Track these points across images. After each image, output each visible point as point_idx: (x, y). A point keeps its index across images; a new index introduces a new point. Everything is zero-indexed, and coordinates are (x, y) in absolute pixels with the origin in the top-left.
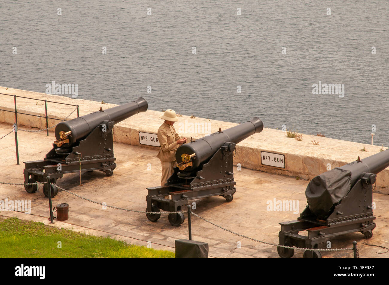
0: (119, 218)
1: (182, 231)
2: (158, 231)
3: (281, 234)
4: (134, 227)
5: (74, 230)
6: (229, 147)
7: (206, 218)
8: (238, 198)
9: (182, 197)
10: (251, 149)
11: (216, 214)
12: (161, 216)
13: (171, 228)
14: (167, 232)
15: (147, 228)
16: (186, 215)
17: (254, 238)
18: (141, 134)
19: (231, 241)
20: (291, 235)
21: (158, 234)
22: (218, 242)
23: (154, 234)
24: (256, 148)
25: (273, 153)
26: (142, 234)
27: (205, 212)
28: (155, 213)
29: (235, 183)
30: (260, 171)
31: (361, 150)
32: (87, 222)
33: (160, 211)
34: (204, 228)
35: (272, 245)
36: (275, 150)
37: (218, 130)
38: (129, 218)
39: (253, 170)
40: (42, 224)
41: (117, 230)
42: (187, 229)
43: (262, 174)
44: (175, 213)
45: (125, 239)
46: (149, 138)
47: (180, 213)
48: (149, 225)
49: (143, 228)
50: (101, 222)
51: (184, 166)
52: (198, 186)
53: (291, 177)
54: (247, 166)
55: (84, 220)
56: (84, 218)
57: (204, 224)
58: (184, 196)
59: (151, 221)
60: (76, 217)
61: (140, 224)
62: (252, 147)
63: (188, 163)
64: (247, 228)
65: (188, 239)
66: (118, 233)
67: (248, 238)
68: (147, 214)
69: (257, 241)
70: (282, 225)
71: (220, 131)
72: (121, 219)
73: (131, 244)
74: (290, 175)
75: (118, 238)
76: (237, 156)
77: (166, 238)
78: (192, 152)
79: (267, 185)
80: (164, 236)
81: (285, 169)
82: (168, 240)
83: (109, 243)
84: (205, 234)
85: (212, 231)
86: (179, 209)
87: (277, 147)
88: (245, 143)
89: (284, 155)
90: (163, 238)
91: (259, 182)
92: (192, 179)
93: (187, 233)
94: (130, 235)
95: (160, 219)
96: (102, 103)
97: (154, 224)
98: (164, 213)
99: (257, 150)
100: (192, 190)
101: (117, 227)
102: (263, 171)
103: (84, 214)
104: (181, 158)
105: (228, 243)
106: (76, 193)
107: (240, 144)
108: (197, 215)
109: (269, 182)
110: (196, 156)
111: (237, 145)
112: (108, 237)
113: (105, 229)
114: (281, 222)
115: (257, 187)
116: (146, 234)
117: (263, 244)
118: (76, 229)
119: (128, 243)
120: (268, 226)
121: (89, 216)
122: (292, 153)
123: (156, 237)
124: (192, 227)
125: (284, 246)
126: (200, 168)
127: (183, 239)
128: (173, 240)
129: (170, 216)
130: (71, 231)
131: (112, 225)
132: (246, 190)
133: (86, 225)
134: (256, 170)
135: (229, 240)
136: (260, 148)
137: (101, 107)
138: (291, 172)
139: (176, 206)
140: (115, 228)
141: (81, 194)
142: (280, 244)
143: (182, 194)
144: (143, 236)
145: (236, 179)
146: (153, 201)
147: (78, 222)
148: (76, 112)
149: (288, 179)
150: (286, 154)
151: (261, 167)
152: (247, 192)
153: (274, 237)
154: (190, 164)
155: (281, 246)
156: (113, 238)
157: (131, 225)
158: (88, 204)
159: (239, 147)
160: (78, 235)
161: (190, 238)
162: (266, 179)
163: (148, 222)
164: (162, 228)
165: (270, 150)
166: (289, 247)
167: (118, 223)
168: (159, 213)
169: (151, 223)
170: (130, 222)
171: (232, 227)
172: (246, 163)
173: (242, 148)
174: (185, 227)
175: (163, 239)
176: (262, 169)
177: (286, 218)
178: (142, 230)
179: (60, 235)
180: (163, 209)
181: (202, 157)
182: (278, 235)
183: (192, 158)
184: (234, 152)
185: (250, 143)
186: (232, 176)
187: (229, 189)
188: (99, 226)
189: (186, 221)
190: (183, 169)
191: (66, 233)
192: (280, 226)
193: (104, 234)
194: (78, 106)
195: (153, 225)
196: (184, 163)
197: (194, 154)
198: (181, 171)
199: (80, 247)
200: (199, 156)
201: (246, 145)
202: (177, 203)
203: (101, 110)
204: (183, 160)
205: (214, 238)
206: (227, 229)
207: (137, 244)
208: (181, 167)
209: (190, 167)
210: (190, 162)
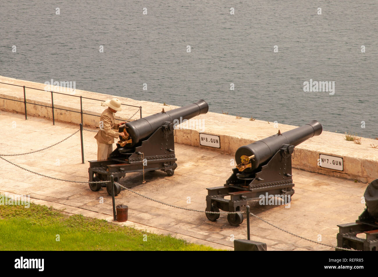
0: (180, 217)
1: (241, 231)
2: (218, 230)
3: (339, 236)
4: (194, 226)
5: (136, 228)
6: (288, 149)
7: (265, 218)
8: (296, 200)
9: (241, 198)
10: (309, 151)
11: (274, 215)
12: (220, 216)
13: (230, 228)
14: (225, 232)
15: (207, 227)
16: (245, 216)
17: (312, 240)
18: (201, 135)
19: (289, 242)
20: (349, 237)
21: (218, 233)
22: (276, 242)
23: (214, 233)
24: (315, 150)
25: (331, 155)
26: (201, 233)
27: (263, 213)
28: (215, 213)
29: (293, 185)
30: (318, 173)
32: (148, 220)
33: (219, 211)
34: (262, 228)
35: (330, 246)
36: (333, 153)
37: (278, 132)
38: (192, 217)
39: (311, 172)
40: (105, 221)
41: (177, 229)
42: (246, 229)
43: (320, 176)
44: (234, 213)
45: (184, 237)
46: (209, 140)
47: (239, 213)
48: (209, 224)
49: (202, 227)
50: (162, 221)
51: (243, 167)
52: (257, 187)
53: (349, 180)
54: (306, 168)
55: (146, 218)
56: (146, 216)
57: (262, 225)
58: (243, 196)
59: (210, 220)
60: (138, 216)
61: (200, 223)
62: (311, 150)
63: (247, 164)
64: (305, 229)
65: (247, 239)
66: (178, 231)
67: (306, 239)
68: (207, 214)
69: (315, 242)
70: (340, 227)
71: (279, 134)
72: (181, 218)
73: (191, 242)
74: (349, 177)
75: (178, 237)
76: (295, 158)
77: (225, 237)
78: (251, 153)
79: (325, 187)
80: (224, 235)
81: (344, 172)
82: (227, 240)
83: (169, 239)
84: (264, 234)
85: (270, 231)
86: (238, 209)
87: (335, 150)
88: (302, 146)
89: (342, 158)
90: (222, 237)
91: (317, 185)
92: (251, 181)
93: (246, 233)
94: (190, 234)
95: (219, 218)
96: (164, 105)
97: (214, 223)
98: (223, 213)
99: (316, 152)
100: (251, 191)
101: (178, 226)
102: (321, 174)
103: (146, 212)
104: (241, 159)
105: (286, 243)
106: (138, 192)
107: (299, 147)
108: (255, 216)
109: (328, 185)
110: (255, 158)
111: (296, 147)
112: (169, 235)
113: (166, 227)
114: (339, 224)
115: (316, 189)
116: (205, 233)
117: (321, 246)
118: (138, 227)
119: (188, 242)
120: (326, 227)
121: (151, 214)
122: (351, 156)
123: (215, 236)
124: (250, 227)
125: (342, 248)
126: (259, 169)
127: (242, 238)
128: (232, 240)
129: (229, 216)
130: (133, 229)
131: (173, 224)
132: (304, 192)
133: (148, 223)
134: (314, 172)
135: (287, 241)
136: (318, 151)
137: (163, 109)
138: (349, 175)
139: (235, 206)
140: (175, 226)
141: (143, 193)
142: (338, 246)
143: (241, 195)
144: (203, 235)
145: (294, 181)
146: (213, 201)
147: (140, 220)
148: (139, 114)
149: (345, 182)
150: (345, 157)
151: (319, 169)
152: (306, 194)
153: (332, 239)
154: (249, 166)
155: (339, 248)
156: (173, 236)
157: (191, 224)
158: (150, 203)
159: (298, 149)
160: (140, 233)
161: (249, 238)
162: (324, 181)
163: (207, 221)
164: (222, 228)
165: (329, 153)
166: (347, 249)
167: (179, 221)
168: (218, 213)
169: (210, 222)
170: (190, 221)
171: (290, 228)
172: (304, 165)
173: (301, 151)
174: (244, 227)
175: (222, 239)
176: (320, 171)
177: (344, 220)
178: (201, 229)
179: (123, 232)
180: (223, 209)
181: (262, 158)
182: (336, 237)
183: (251, 160)
184: (293, 154)
185: (308, 145)
186: (291, 177)
187: (288, 191)
188: (160, 225)
189: (245, 221)
190: (242, 170)
191: (128, 231)
192: (338, 228)
193: (165, 233)
194: (141, 107)
195: (212, 225)
196: (243, 165)
197: (253, 156)
198: (240, 173)
199: (142, 245)
200: (258, 157)
201: (304, 148)
202: (236, 203)
203: (163, 112)
204: (242, 161)
205: (273, 238)
206: (285, 230)
207: (197, 242)
208: (241, 168)
209: (249, 168)
210: (249, 163)
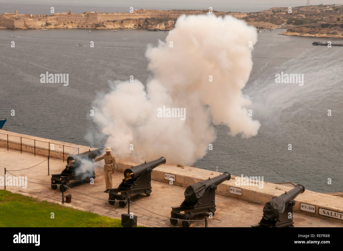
0: (96, 202)
1: (125, 210)
2: (114, 209)
3: (172, 213)
4: (102, 207)
5: (73, 208)
6: (149, 170)
7: (137, 204)
8: (153, 195)
9: (126, 194)
10: (160, 172)
11: (142, 202)
12: (116, 202)
13: (120, 208)
14: (118, 210)
15: (109, 208)
16: (128, 202)
17: (159, 214)
19: (148, 215)
20: (176, 213)
21: (114, 211)
22: (142, 215)
23: (112, 211)
24: (162, 171)
25: (170, 174)
26: (106, 210)
27: (137, 201)
28: (113, 201)
29: (151, 188)
30: (164, 182)
31: (211, 174)
32: (80, 204)
33: (115, 200)
34: (135, 208)
35: (167, 217)
36: (171, 173)
37: (145, 162)
38: (100, 203)
39: (160, 182)
40: (58, 204)
41: (94, 208)
42: (128, 209)
43: (165, 184)
44: (122, 201)
45: (98, 213)
47: (125, 201)
48: (110, 206)
49: (107, 207)
50: (86, 204)
51: (128, 178)
52: (134, 188)
53: (178, 186)
54: (158, 180)
55: (79, 203)
56: (79, 202)
57: (136, 207)
58: (127, 193)
60: (75, 202)
61: (105, 205)
62: (161, 171)
63: (129, 177)
64: (156, 209)
65: (128, 214)
66: (94, 210)
67: (156, 214)
68: (109, 201)
69: (161, 216)
70: (173, 209)
71: (145, 163)
72: (96, 203)
73: (101, 215)
74: (178, 184)
75: (94, 212)
76: (153, 175)
77: (117, 213)
78: (132, 172)
79: (167, 189)
80: (117, 212)
81: (175, 182)
82: (118, 214)
83: (90, 215)
84: (136, 211)
85: (139, 210)
86: (124, 199)
87: (172, 171)
88: (156, 169)
89: (175, 175)
90: (116, 213)
91: (163, 188)
92: (131, 185)
93: (128, 211)
94: (100, 211)
95: (115, 204)
96: (91, 147)
97: (112, 206)
98: (117, 201)
99: (162, 172)
100: (131, 190)
101: (94, 207)
102: (165, 183)
103: (79, 200)
104: (126, 175)
105: (147, 216)
106: (75, 190)
107: (155, 169)
108: (132, 202)
109: (168, 188)
110: (133, 174)
111: (153, 169)
112: (90, 211)
113: (88, 207)
114: (172, 207)
115: (162, 190)
116: (108, 211)
117: (163, 217)
118: (75, 207)
119: (99, 215)
120: (166, 208)
121: (81, 201)
122: (179, 174)
123: (112, 212)
124: (130, 208)
125: (173, 218)
126: (135, 179)
127: (126, 213)
128: (120, 214)
129: (120, 203)
130: (72, 208)
131: (92, 206)
132: (156, 191)
133: (80, 205)
134: (162, 182)
135: (147, 215)
136: (164, 171)
137: (90, 150)
138: (178, 183)
139: (123, 198)
140: (93, 207)
141: (78, 191)
142: (171, 217)
143: (126, 192)
144: (106, 211)
145: (152, 186)
146: (112, 195)
147: (76, 204)
148: (78, 152)
149: (176, 186)
150: (176, 175)
151: (164, 180)
152: (157, 192)
153: (168, 214)
154: (130, 178)
155: (172, 218)
156: (92, 212)
157: (101, 206)
158: (81, 196)
159: (154, 170)
160: (75, 210)
161: (129, 213)
162: (166, 186)
163: (109, 205)
164: (116, 208)
165: (169, 172)
166: (175, 219)
167: (95, 205)
168: (114, 201)
169: (110, 205)
170: (100, 205)
171: (149, 208)
172: (157, 178)
173: (156, 171)
174: (127, 208)
175: (116, 214)
176: (164, 181)
177: (175, 205)
178: (106, 209)
179: (67, 210)
180: (117, 199)
181: (137, 174)
182: (170, 213)
183: (132, 175)
184: (152, 173)
185: (159, 169)
186: (150, 184)
187: (149, 190)
188: (86, 206)
189: (127, 205)
190: (127, 180)
191: (70, 209)
192: (172, 209)
193: (88, 210)
194: (79, 149)
195: (111, 207)
196: (128, 177)
197: (133, 173)
198: (126, 181)
199: (76, 216)
200: (135, 174)
201: (157, 170)
202: (124, 196)
203: (89, 151)
204: (127, 176)
205: (140, 213)
206: (147, 209)
207: (103, 215)
208: (126, 179)
209: (130, 179)
210: (130, 177)
